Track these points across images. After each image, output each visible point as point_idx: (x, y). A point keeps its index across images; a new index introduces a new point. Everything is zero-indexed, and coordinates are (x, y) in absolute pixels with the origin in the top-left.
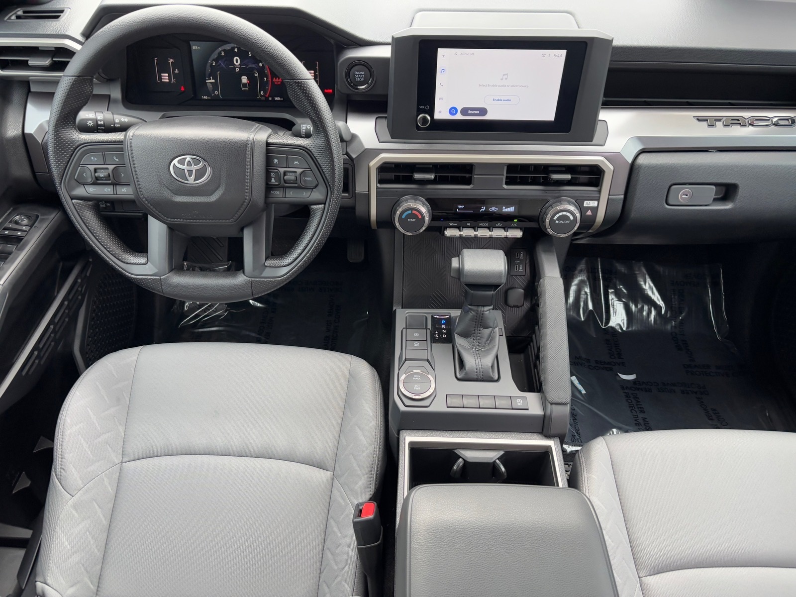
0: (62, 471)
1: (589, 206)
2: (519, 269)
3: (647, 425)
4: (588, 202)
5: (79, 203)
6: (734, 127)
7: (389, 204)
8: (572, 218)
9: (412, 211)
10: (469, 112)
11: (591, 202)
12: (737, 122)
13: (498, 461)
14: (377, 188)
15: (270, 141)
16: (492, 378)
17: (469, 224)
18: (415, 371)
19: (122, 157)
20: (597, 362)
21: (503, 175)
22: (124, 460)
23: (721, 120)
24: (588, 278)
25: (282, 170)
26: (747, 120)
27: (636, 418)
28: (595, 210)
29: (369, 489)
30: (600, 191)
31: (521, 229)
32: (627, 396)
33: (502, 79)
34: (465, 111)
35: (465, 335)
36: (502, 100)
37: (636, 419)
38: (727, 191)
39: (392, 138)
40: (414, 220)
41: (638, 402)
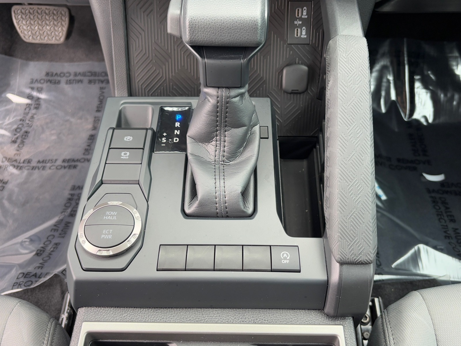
2: (300, 35)
3: (459, 238)
16: (243, 212)
18: (112, 203)
20: (399, 160)
24: (392, 63)
27: (445, 228)
32: (434, 202)
37: (445, 230)
41: (447, 208)
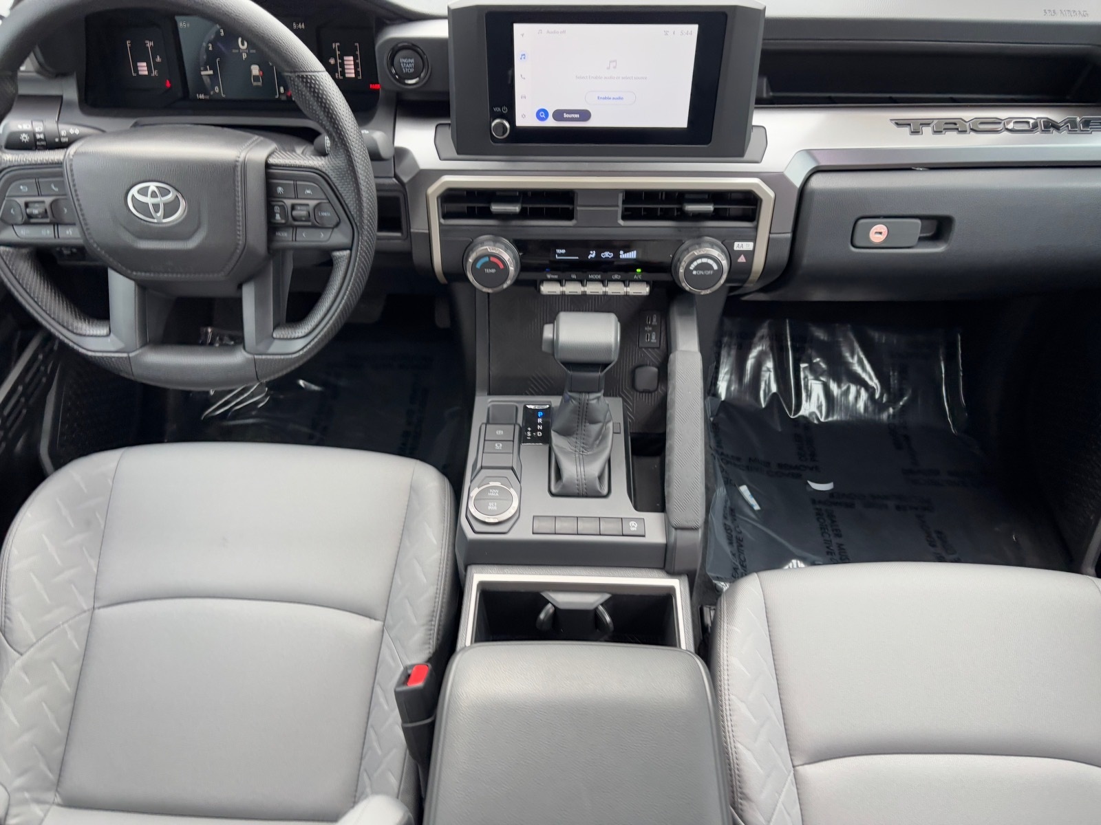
0: (7, 621)
1: (741, 249)
2: (651, 338)
3: (843, 554)
4: (740, 243)
5: (8, 252)
6: (949, 134)
7: (458, 248)
8: (715, 267)
9: (489, 259)
10: (565, 115)
11: (745, 244)
12: (953, 126)
13: (601, 608)
14: (440, 224)
15: (272, 161)
16: (600, 492)
17: (574, 276)
18: (492, 484)
19: (61, 185)
20: (780, 466)
21: (617, 206)
22: (96, 605)
23: (929, 124)
24: (772, 348)
25: (288, 202)
26: (968, 124)
27: (828, 543)
28: (750, 255)
29: (427, 646)
30: (756, 228)
31: (648, 283)
32: (819, 514)
33: (609, 68)
34: (558, 115)
35: (566, 433)
36: (610, 98)
37: (827, 545)
38: (939, 227)
39: (458, 153)
40: (493, 271)
41: (833, 522)
